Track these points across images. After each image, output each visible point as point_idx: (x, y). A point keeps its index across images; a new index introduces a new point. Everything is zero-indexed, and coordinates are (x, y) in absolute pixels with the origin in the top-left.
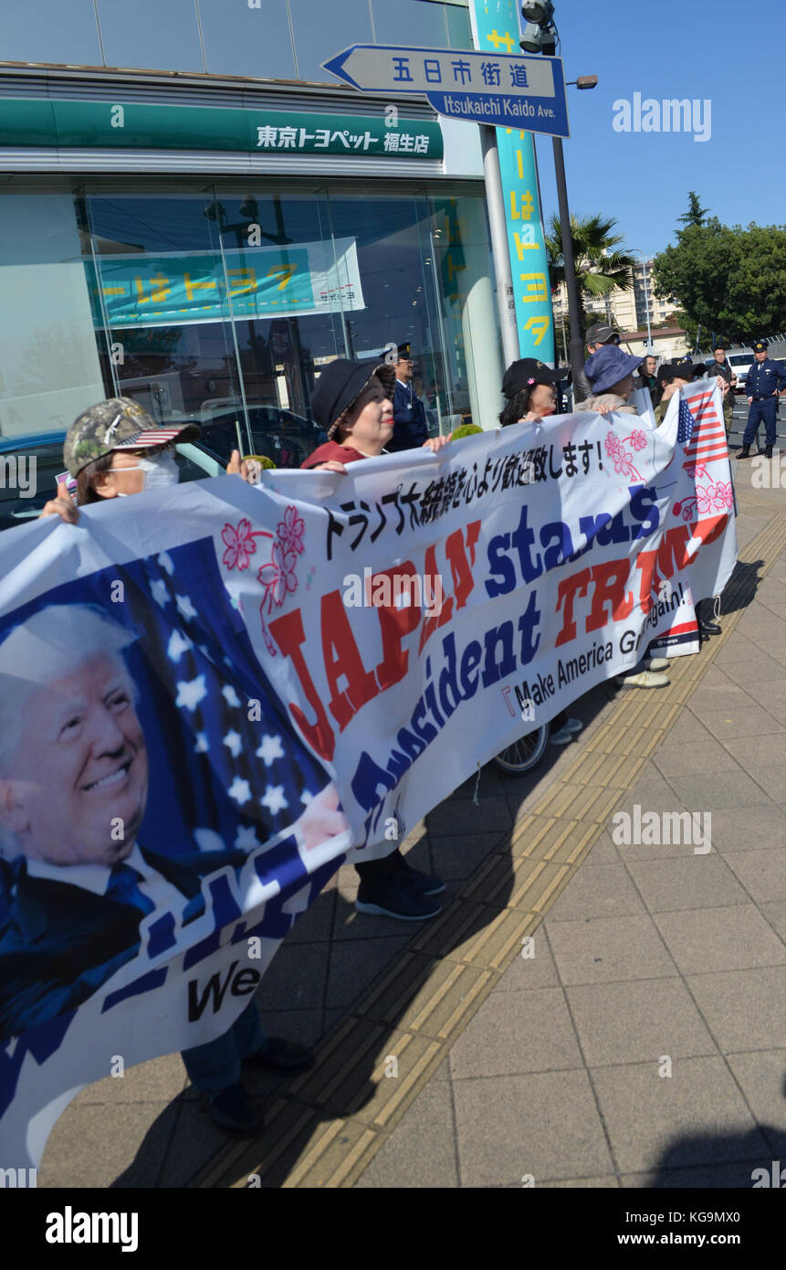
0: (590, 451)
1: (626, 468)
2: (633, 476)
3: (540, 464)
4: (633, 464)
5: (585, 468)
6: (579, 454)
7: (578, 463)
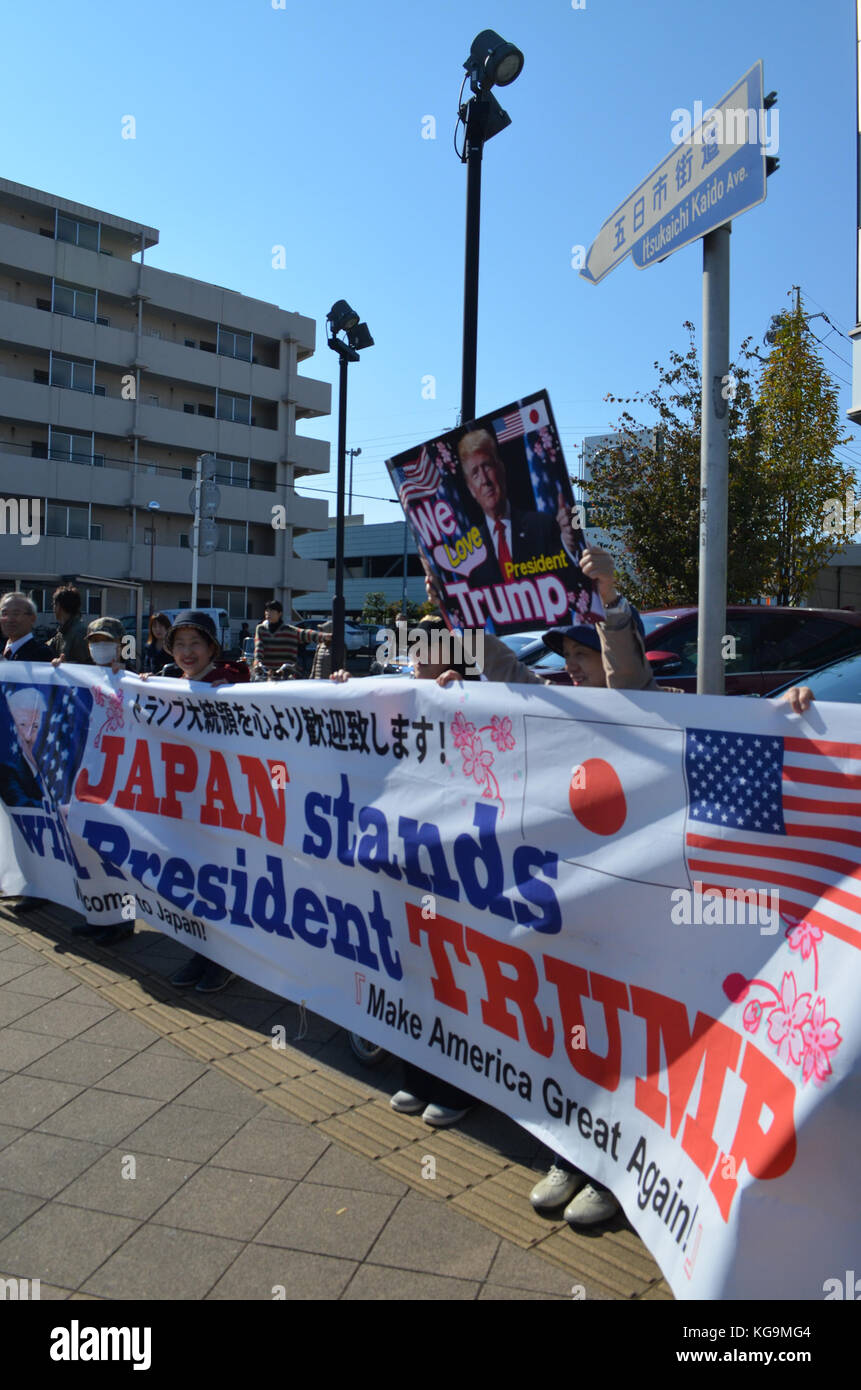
0: (427, 732)
1: (480, 772)
2: (489, 788)
3: (360, 730)
4: (492, 769)
5: (419, 754)
6: (412, 733)
7: (409, 742)
